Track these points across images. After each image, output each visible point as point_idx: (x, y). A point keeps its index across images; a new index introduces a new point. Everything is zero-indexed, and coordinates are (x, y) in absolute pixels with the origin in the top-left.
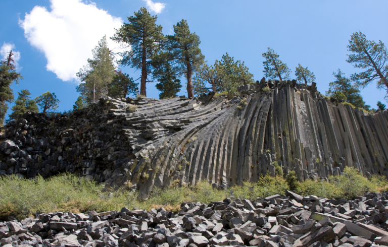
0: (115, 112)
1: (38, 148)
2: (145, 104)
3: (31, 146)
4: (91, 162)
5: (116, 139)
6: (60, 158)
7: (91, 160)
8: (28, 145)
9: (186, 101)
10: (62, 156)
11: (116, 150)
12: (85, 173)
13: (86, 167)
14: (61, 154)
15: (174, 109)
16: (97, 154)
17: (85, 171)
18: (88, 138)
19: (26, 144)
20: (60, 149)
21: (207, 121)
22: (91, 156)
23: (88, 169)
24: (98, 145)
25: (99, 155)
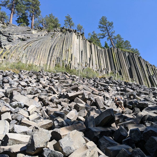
2: (10, 26)
9: (30, 29)
15: (24, 31)
21: (37, 39)
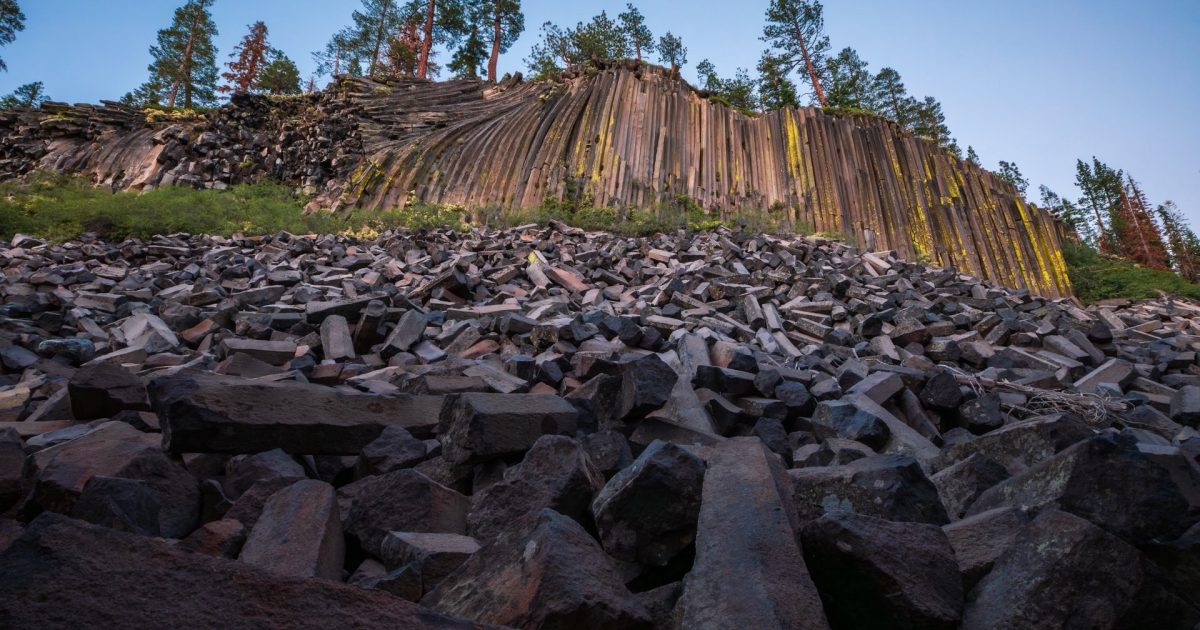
0: (355, 96)
1: (250, 145)
3: (239, 143)
4: (315, 168)
5: (350, 136)
6: (278, 161)
7: (315, 164)
8: (236, 141)
10: (282, 159)
11: (346, 153)
12: (304, 183)
13: (306, 175)
14: (280, 156)
16: (323, 158)
17: (305, 180)
18: (314, 134)
19: (232, 140)
20: (278, 148)
22: (313, 160)
23: (309, 178)
24: (324, 145)
25: (326, 158)
